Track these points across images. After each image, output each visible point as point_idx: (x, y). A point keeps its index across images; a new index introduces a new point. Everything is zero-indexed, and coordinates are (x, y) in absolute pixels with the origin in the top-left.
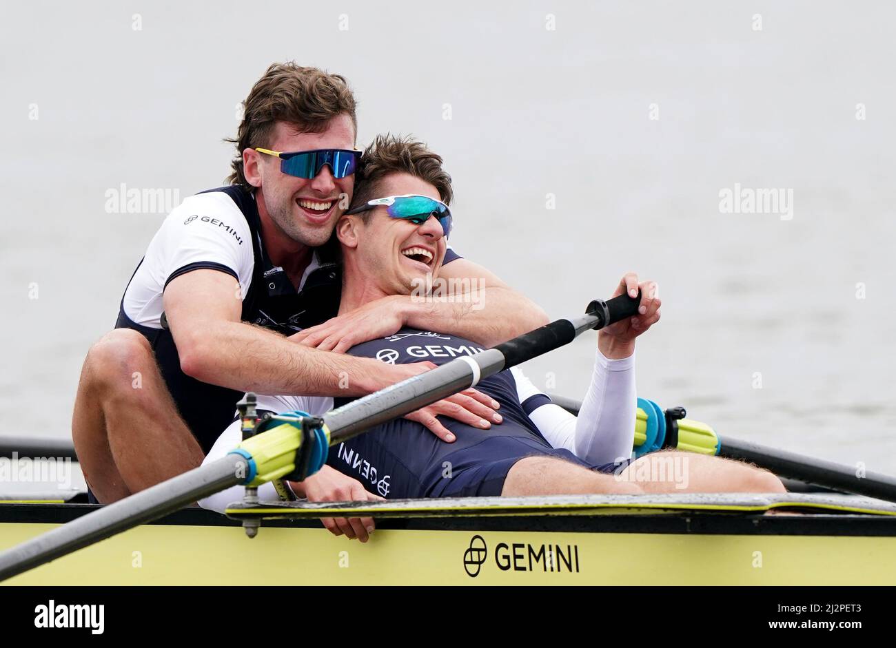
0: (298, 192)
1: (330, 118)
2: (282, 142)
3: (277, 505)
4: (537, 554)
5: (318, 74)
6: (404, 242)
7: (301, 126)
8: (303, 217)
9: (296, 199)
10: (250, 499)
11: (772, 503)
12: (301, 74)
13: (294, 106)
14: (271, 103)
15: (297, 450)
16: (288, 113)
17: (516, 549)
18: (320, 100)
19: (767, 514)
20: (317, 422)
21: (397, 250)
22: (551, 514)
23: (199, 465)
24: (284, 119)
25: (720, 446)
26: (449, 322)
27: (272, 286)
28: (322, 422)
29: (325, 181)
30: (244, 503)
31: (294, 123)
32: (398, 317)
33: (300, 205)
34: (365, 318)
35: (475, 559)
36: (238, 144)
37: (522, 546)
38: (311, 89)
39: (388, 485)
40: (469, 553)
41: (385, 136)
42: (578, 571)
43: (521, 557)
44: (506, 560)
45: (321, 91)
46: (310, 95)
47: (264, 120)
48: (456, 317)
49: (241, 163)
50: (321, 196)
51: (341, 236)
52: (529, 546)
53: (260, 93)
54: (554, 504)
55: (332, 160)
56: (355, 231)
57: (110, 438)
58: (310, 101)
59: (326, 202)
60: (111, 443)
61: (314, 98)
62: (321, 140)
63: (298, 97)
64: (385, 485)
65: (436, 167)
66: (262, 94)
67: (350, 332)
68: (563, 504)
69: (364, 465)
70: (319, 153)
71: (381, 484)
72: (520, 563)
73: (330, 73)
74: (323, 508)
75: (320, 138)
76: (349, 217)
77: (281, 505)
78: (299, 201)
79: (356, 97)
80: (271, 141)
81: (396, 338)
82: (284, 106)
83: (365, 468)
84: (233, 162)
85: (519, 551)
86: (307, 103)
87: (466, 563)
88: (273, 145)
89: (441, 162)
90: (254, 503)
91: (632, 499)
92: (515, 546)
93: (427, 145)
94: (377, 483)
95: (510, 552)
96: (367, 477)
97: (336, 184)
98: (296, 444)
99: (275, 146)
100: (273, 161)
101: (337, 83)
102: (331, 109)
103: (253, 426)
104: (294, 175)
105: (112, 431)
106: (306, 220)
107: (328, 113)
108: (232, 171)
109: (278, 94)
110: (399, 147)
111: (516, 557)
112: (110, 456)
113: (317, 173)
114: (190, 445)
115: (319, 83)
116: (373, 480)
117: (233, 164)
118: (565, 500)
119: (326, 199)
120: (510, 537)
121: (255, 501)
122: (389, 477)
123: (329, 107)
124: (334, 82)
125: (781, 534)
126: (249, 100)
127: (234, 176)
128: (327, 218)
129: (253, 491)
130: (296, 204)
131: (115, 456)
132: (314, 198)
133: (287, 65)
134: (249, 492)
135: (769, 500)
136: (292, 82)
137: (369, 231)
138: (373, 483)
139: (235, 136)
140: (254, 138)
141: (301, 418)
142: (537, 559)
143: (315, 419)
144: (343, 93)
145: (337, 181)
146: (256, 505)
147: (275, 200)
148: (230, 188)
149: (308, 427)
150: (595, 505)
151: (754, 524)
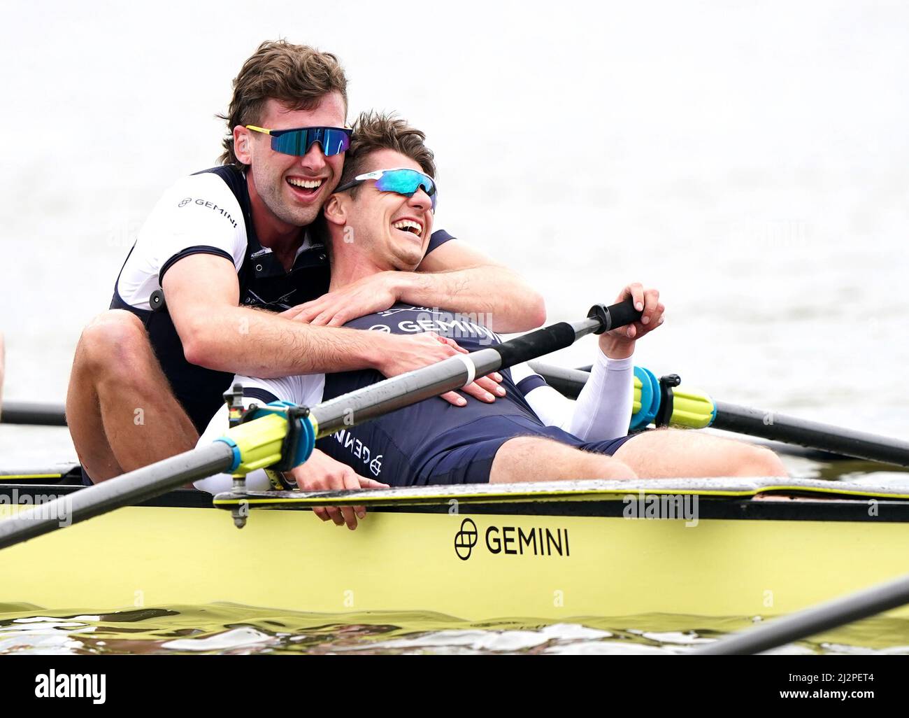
0: (288, 169)
1: (321, 96)
2: (272, 120)
3: (265, 495)
4: (527, 538)
5: (309, 51)
6: (394, 214)
7: (291, 103)
8: (291, 195)
9: (286, 177)
10: (237, 489)
11: (760, 487)
12: (293, 52)
13: (285, 82)
14: (262, 80)
15: (283, 439)
16: (279, 91)
17: (507, 532)
18: (311, 77)
19: (755, 499)
20: (302, 411)
21: (387, 222)
22: (539, 500)
23: (193, 447)
24: (275, 97)
25: (715, 412)
26: (443, 298)
27: (259, 268)
28: (307, 411)
29: (315, 159)
30: (231, 494)
31: (285, 100)
32: (391, 292)
33: (290, 184)
34: (359, 293)
35: (466, 542)
36: (228, 121)
37: (512, 529)
38: (302, 66)
39: (380, 464)
40: (460, 536)
41: (368, 113)
42: (568, 554)
43: (512, 540)
44: (497, 544)
45: (312, 68)
46: (301, 72)
47: (254, 96)
48: (449, 293)
49: (232, 141)
50: (311, 174)
51: (329, 214)
52: (519, 529)
53: (251, 70)
54: (542, 491)
55: (322, 139)
56: (342, 208)
57: (104, 419)
58: (301, 79)
59: (316, 180)
60: (105, 424)
61: (305, 76)
62: (312, 117)
63: (289, 74)
64: (377, 465)
65: (418, 144)
66: (253, 71)
67: (344, 308)
68: (551, 491)
69: (355, 444)
70: (310, 130)
71: (374, 463)
72: (510, 546)
73: (322, 51)
74: (311, 497)
75: (311, 115)
76: (335, 195)
77: (269, 495)
78: (288, 178)
79: (347, 76)
80: (262, 118)
81: (388, 313)
82: (275, 83)
83: (357, 448)
84: (225, 141)
85: (509, 534)
86: (298, 81)
87: (457, 546)
88: (264, 122)
89: (423, 138)
90: (242, 494)
91: (619, 484)
92: (505, 529)
93: (407, 122)
94: (370, 462)
95: (500, 535)
96: (359, 456)
97: (326, 161)
98: (282, 433)
99: (266, 123)
100: (263, 139)
101: (329, 62)
102: (322, 86)
103: (240, 416)
104: (283, 152)
105: (106, 412)
106: (295, 199)
107: (319, 90)
108: (224, 150)
109: (269, 71)
110: (383, 124)
111: (506, 540)
112: (104, 438)
113: (308, 150)
114: (184, 427)
115: (310, 60)
116: (366, 459)
117: (224, 143)
118: (553, 487)
119: (316, 177)
120: (501, 521)
121: (243, 491)
122: (381, 456)
123: (319, 85)
124: (324, 60)
125: (769, 518)
126: (240, 76)
127: (226, 155)
128: (316, 197)
129: (241, 482)
130: (286, 182)
131: (109, 437)
132: (303, 175)
133: (278, 43)
134: (237, 482)
135: (757, 484)
136: (283, 59)
137: (358, 206)
138: (365, 462)
139: (227, 114)
140: (245, 115)
141: (287, 408)
142: (528, 542)
143: (300, 408)
144: (334, 71)
145: (327, 159)
146: (244, 496)
147: (266, 177)
148: (222, 168)
149: (294, 418)
150: (583, 492)
151: (742, 509)
